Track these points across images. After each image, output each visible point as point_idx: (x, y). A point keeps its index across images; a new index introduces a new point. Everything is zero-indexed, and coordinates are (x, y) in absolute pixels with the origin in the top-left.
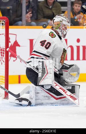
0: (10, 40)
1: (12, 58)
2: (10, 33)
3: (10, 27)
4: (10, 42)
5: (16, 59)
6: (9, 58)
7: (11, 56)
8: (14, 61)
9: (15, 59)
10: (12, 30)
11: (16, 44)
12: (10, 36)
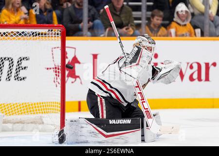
0: (68, 55)
1: (70, 78)
2: (67, 45)
3: (67, 38)
4: (67, 58)
5: (75, 80)
6: (66, 78)
7: (68, 76)
8: (72, 82)
9: (73, 80)
10: (70, 42)
11: (75, 60)
12: (67, 50)
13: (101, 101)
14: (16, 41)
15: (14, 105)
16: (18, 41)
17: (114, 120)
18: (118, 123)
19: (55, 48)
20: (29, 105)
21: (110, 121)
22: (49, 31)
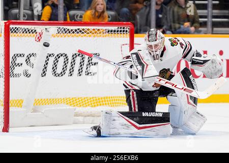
13: (133, 94)
14: (86, 38)
15: (84, 99)
16: (88, 38)
17: (147, 113)
18: (151, 116)
19: (123, 45)
20: (99, 99)
21: (143, 113)
22: (118, 28)
